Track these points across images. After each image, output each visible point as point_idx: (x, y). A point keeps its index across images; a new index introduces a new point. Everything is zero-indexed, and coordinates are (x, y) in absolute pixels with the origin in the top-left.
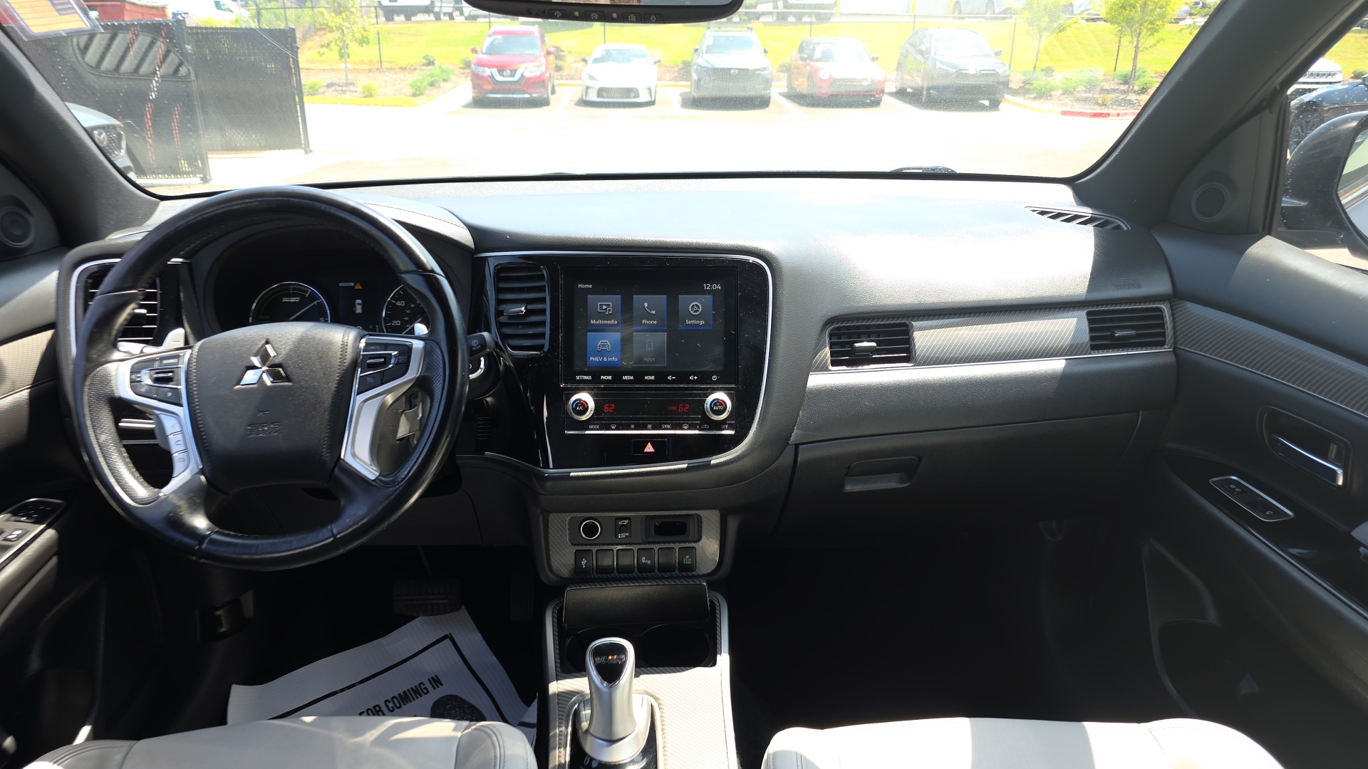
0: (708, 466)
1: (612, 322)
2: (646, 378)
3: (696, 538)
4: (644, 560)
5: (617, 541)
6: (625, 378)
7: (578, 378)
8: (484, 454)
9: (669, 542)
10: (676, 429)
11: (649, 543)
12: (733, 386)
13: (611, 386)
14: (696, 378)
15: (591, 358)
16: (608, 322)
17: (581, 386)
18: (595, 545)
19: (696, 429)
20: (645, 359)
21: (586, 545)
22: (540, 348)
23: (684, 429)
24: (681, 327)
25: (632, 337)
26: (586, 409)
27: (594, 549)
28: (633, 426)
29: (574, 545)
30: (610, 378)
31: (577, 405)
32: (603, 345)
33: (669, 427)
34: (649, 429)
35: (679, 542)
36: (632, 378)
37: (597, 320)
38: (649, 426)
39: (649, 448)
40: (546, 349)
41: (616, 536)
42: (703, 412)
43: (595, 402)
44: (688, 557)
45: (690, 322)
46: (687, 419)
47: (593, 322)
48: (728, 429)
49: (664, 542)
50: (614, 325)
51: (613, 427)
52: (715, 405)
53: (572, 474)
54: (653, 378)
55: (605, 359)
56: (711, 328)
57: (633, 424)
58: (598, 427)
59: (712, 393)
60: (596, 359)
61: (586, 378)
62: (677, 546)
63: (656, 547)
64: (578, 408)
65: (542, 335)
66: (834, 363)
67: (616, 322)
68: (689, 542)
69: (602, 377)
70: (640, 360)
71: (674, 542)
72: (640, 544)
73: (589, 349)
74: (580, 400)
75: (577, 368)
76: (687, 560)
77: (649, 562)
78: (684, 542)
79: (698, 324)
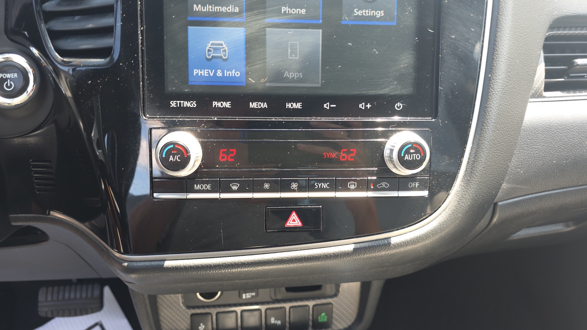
0: (386, 244)
1: (230, 9)
2: (289, 105)
3: (333, 292)
4: (273, 321)
5: (241, 301)
6: (253, 105)
7: (173, 104)
8: (49, 214)
9: (301, 299)
10: (336, 190)
11: (278, 301)
12: (429, 119)
13: (230, 118)
14: (369, 106)
15: (195, 72)
16: (224, 9)
17: (180, 118)
18: (214, 306)
19: (368, 189)
20: (286, 74)
21: (203, 307)
22: (105, 52)
23: (349, 190)
24: (346, 20)
25: (265, 35)
26: (185, 161)
27: (214, 311)
28: (267, 186)
29: (189, 307)
30: (227, 105)
31: (169, 153)
32: (215, 49)
33: (325, 186)
34: (294, 191)
35: (313, 298)
36: (265, 105)
37: (204, 5)
38: (294, 186)
39: (294, 221)
40: (116, 55)
41: (240, 296)
42: (382, 163)
43: (204, 146)
44: (323, 314)
45: (360, 13)
46: (356, 174)
47: (197, 8)
48: (420, 189)
49: (296, 300)
50: (233, 14)
51: (235, 188)
52: (407, 152)
53: (167, 264)
54: (298, 106)
55: (219, 73)
56: (395, 23)
57: (267, 182)
58: (209, 187)
59: (396, 131)
60: (204, 73)
61: (187, 104)
62: (311, 304)
63: (287, 306)
64: (171, 158)
65: (108, 31)
66: (549, 87)
67: (237, 10)
68: (325, 297)
69: (215, 104)
70: (278, 76)
71: (307, 299)
72: (268, 303)
73: (192, 55)
74: (174, 144)
75: (171, 88)
76: (323, 318)
77: (279, 322)
78: (319, 298)
79: (373, 18)
